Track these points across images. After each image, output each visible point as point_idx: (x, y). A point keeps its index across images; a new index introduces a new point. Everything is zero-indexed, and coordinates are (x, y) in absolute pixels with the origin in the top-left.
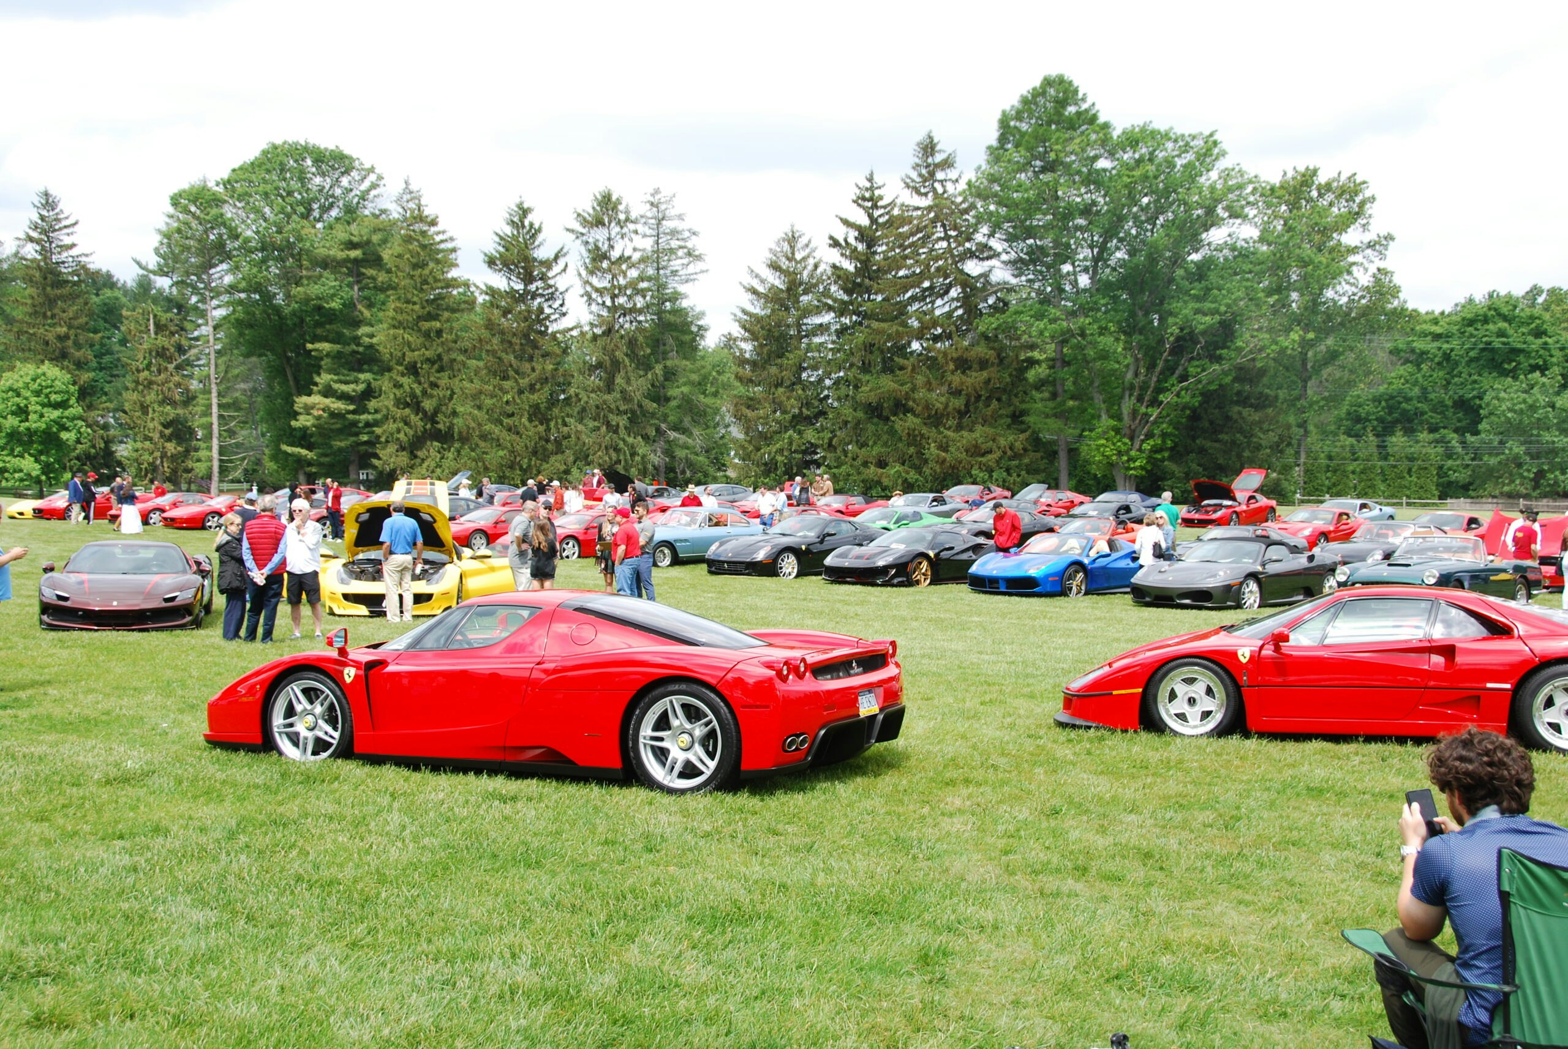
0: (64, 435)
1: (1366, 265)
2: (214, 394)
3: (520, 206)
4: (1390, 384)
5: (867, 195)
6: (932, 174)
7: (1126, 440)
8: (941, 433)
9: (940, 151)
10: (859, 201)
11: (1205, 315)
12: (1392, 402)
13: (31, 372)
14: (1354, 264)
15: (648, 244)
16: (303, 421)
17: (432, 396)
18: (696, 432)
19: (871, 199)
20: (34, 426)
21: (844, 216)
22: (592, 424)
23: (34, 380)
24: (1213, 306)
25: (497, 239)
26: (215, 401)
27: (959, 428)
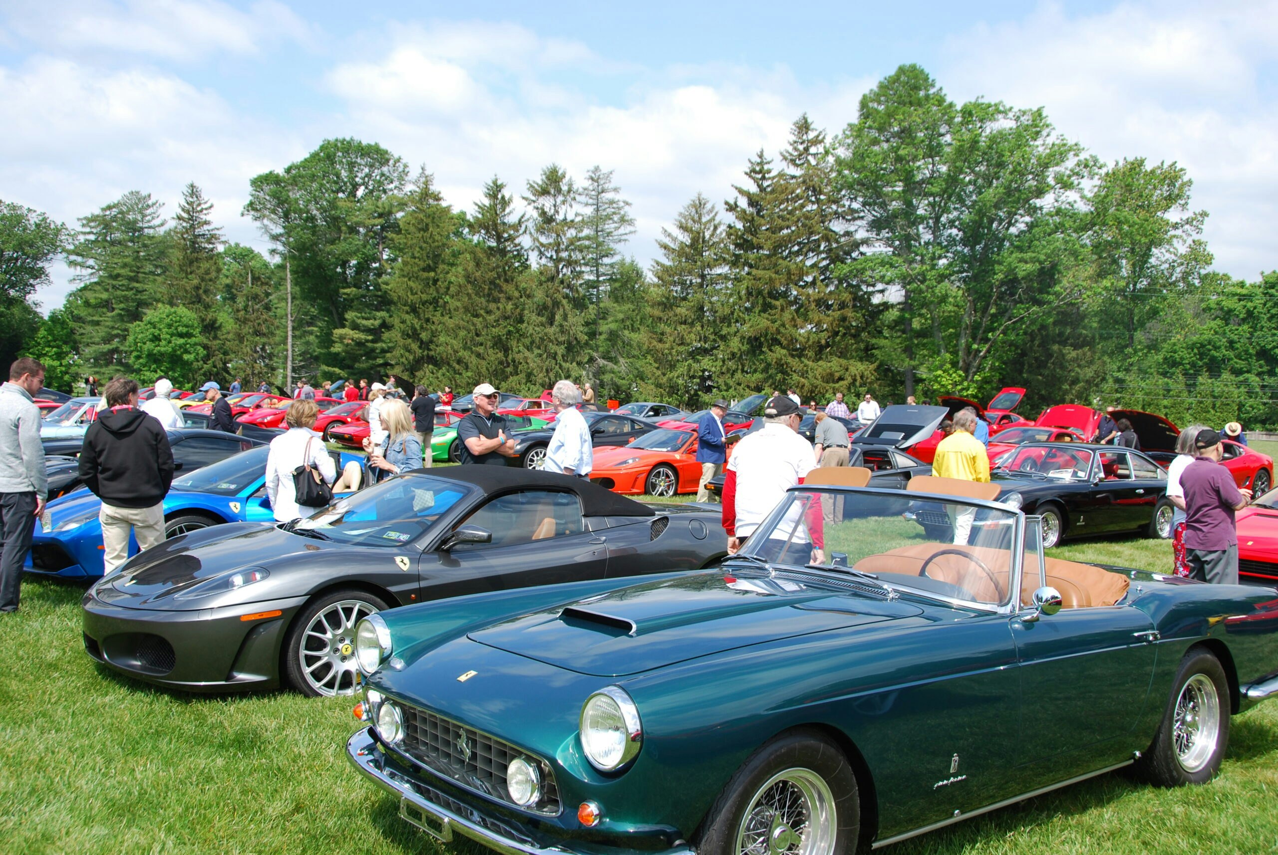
0: (186, 357)
1: (1185, 237)
2: (290, 328)
3: (495, 183)
4: (1201, 334)
5: (758, 169)
6: (806, 149)
7: (961, 372)
8: (802, 362)
9: (813, 130)
10: (751, 173)
11: (1026, 262)
12: (1201, 349)
13: (167, 311)
14: (1174, 236)
15: (589, 211)
16: (337, 348)
17: (427, 329)
18: (622, 360)
19: (760, 172)
20: (163, 349)
21: (738, 186)
22: (536, 351)
23: (168, 316)
24: (1034, 255)
25: (476, 208)
26: (290, 333)
27: (817, 359)
